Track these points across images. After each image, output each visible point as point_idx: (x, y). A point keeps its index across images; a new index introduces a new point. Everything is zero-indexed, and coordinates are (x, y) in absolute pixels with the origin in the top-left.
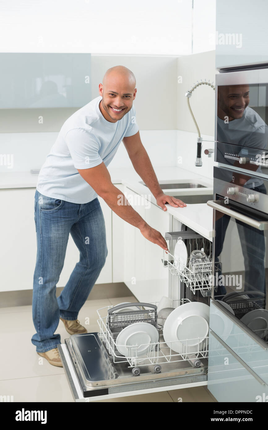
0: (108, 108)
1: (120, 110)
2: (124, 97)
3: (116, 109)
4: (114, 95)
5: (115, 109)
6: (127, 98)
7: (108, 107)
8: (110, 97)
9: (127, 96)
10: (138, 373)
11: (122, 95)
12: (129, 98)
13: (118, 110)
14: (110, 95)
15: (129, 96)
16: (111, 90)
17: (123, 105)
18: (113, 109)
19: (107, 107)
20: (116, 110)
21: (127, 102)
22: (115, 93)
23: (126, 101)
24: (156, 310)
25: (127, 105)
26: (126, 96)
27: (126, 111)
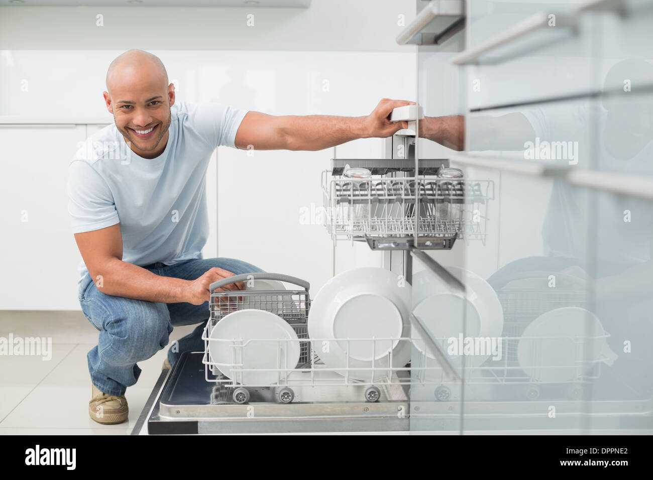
0: (128, 132)
1: (149, 131)
2: (148, 105)
3: (141, 130)
4: (128, 107)
5: (139, 132)
6: (154, 106)
7: (127, 130)
8: (124, 112)
9: (154, 103)
10: (244, 400)
11: (144, 103)
12: (159, 104)
13: (146, 132)
14: (124, 109)
15: (159, 102)
16: (122, 100)
17: (150, 120)
18: (137, 131)
19: (124, 130)
20: (143, 132)
21: (159, 113)
22: (129, 102)
23: (154, 111)
24: (307, 290)
25: (159, 119)
26: (152, 103)
27: (161, 129)
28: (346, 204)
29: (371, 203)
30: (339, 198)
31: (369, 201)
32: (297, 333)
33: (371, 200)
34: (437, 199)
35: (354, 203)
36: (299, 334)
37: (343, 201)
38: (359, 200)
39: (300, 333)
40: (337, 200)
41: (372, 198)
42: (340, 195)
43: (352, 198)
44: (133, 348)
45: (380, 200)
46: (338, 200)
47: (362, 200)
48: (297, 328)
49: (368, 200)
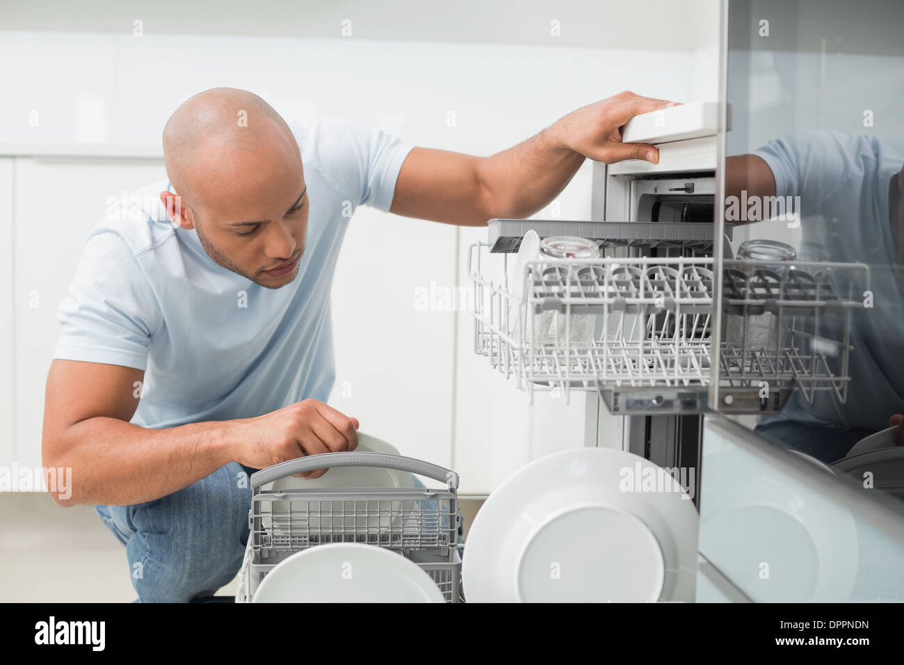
28: (556, 314)
29: (609, 311)
30: (541, 300)
31: (606, 308)
32: (437, 581)
33: (609, 306)
34: (749, 306)
35: (572, 312)
36: (441, 584)
37: (548, 306)
38: (583, 305)
39: (444, 581)
40: (535, 306)
41: (612, 300)
42: (542, 295)
43: (567, 300)
44: (188, 553)
45: (628, 305)
46: (538, 305)
47: (590, 305)
48: (438, 572)
49: (602, 305)
